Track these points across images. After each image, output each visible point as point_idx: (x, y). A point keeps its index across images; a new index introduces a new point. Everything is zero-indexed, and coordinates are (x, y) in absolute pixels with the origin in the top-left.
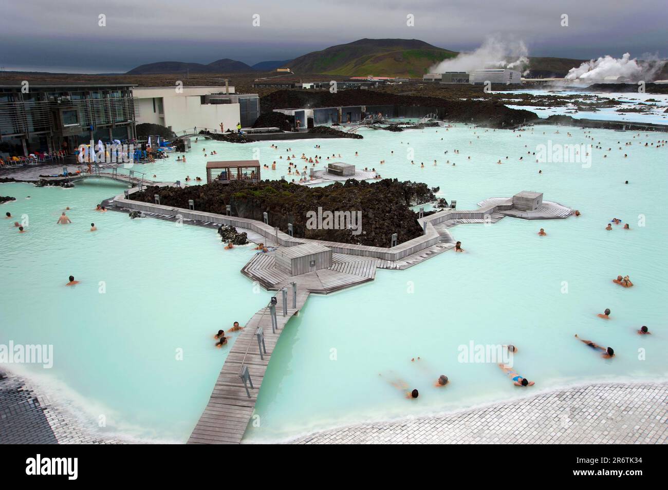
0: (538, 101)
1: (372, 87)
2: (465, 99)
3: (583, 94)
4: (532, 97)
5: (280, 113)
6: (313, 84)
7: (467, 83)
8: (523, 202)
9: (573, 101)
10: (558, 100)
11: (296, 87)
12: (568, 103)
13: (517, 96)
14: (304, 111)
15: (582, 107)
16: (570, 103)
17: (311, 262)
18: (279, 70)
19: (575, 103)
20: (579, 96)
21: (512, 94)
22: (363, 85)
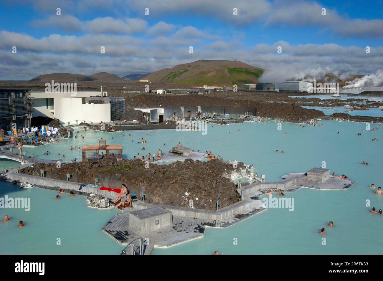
0: (325, 103)
1: (207, 93)
2: (272, 102)
3: (356, 98)
4: (320, 100)
5: (140, 111)
6: (164, 91)
7: (274, 91)
8: (314, 176)
9: (349, 103)
10: (339, 102)
11: (153, 92)
12: (346, 104)
13: (309, 100)
14: (157, 110)
15: (356, 107)
16: (347, 104)
17: (156, 221)
18: (141, 81)
19: (351, 105)
20: (354, 100)
21: (306, 98)
22: (201, 91)
